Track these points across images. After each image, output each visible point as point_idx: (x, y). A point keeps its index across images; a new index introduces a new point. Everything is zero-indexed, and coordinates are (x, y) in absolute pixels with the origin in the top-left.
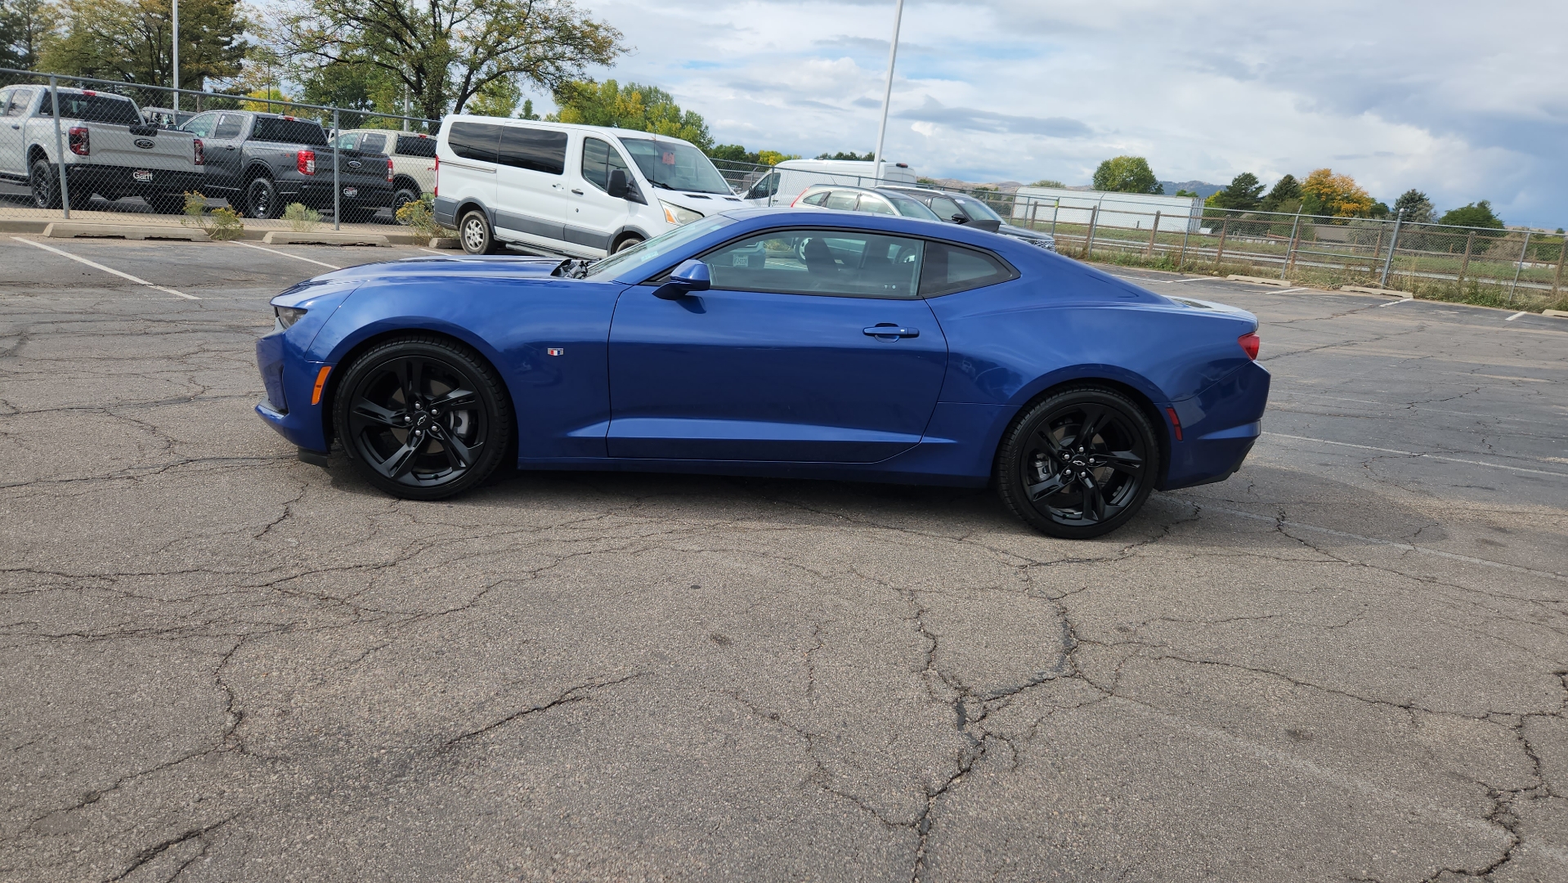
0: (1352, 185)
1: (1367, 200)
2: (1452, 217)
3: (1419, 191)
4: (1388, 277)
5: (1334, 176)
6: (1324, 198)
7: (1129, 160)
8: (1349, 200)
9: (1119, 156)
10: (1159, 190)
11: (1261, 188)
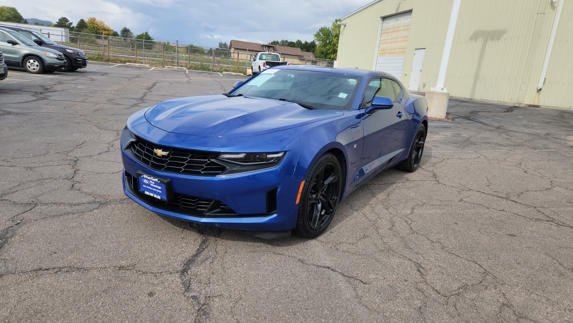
0: (104, 24)
1: (111, 30)
2: (139, 37)
3: (127, 28)
4: (178, 62)
5: (97, 21)
6: (96, 29)
7: (7, 8)
8: (105, 30)
9: (2, 6)
10: (26, 22)
11: (71, 24)
